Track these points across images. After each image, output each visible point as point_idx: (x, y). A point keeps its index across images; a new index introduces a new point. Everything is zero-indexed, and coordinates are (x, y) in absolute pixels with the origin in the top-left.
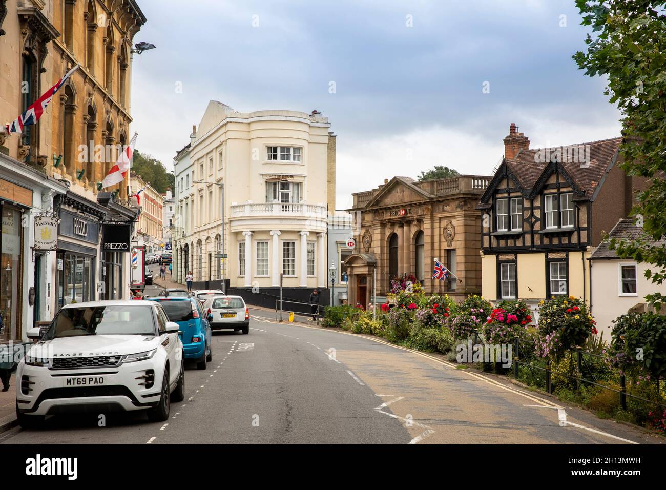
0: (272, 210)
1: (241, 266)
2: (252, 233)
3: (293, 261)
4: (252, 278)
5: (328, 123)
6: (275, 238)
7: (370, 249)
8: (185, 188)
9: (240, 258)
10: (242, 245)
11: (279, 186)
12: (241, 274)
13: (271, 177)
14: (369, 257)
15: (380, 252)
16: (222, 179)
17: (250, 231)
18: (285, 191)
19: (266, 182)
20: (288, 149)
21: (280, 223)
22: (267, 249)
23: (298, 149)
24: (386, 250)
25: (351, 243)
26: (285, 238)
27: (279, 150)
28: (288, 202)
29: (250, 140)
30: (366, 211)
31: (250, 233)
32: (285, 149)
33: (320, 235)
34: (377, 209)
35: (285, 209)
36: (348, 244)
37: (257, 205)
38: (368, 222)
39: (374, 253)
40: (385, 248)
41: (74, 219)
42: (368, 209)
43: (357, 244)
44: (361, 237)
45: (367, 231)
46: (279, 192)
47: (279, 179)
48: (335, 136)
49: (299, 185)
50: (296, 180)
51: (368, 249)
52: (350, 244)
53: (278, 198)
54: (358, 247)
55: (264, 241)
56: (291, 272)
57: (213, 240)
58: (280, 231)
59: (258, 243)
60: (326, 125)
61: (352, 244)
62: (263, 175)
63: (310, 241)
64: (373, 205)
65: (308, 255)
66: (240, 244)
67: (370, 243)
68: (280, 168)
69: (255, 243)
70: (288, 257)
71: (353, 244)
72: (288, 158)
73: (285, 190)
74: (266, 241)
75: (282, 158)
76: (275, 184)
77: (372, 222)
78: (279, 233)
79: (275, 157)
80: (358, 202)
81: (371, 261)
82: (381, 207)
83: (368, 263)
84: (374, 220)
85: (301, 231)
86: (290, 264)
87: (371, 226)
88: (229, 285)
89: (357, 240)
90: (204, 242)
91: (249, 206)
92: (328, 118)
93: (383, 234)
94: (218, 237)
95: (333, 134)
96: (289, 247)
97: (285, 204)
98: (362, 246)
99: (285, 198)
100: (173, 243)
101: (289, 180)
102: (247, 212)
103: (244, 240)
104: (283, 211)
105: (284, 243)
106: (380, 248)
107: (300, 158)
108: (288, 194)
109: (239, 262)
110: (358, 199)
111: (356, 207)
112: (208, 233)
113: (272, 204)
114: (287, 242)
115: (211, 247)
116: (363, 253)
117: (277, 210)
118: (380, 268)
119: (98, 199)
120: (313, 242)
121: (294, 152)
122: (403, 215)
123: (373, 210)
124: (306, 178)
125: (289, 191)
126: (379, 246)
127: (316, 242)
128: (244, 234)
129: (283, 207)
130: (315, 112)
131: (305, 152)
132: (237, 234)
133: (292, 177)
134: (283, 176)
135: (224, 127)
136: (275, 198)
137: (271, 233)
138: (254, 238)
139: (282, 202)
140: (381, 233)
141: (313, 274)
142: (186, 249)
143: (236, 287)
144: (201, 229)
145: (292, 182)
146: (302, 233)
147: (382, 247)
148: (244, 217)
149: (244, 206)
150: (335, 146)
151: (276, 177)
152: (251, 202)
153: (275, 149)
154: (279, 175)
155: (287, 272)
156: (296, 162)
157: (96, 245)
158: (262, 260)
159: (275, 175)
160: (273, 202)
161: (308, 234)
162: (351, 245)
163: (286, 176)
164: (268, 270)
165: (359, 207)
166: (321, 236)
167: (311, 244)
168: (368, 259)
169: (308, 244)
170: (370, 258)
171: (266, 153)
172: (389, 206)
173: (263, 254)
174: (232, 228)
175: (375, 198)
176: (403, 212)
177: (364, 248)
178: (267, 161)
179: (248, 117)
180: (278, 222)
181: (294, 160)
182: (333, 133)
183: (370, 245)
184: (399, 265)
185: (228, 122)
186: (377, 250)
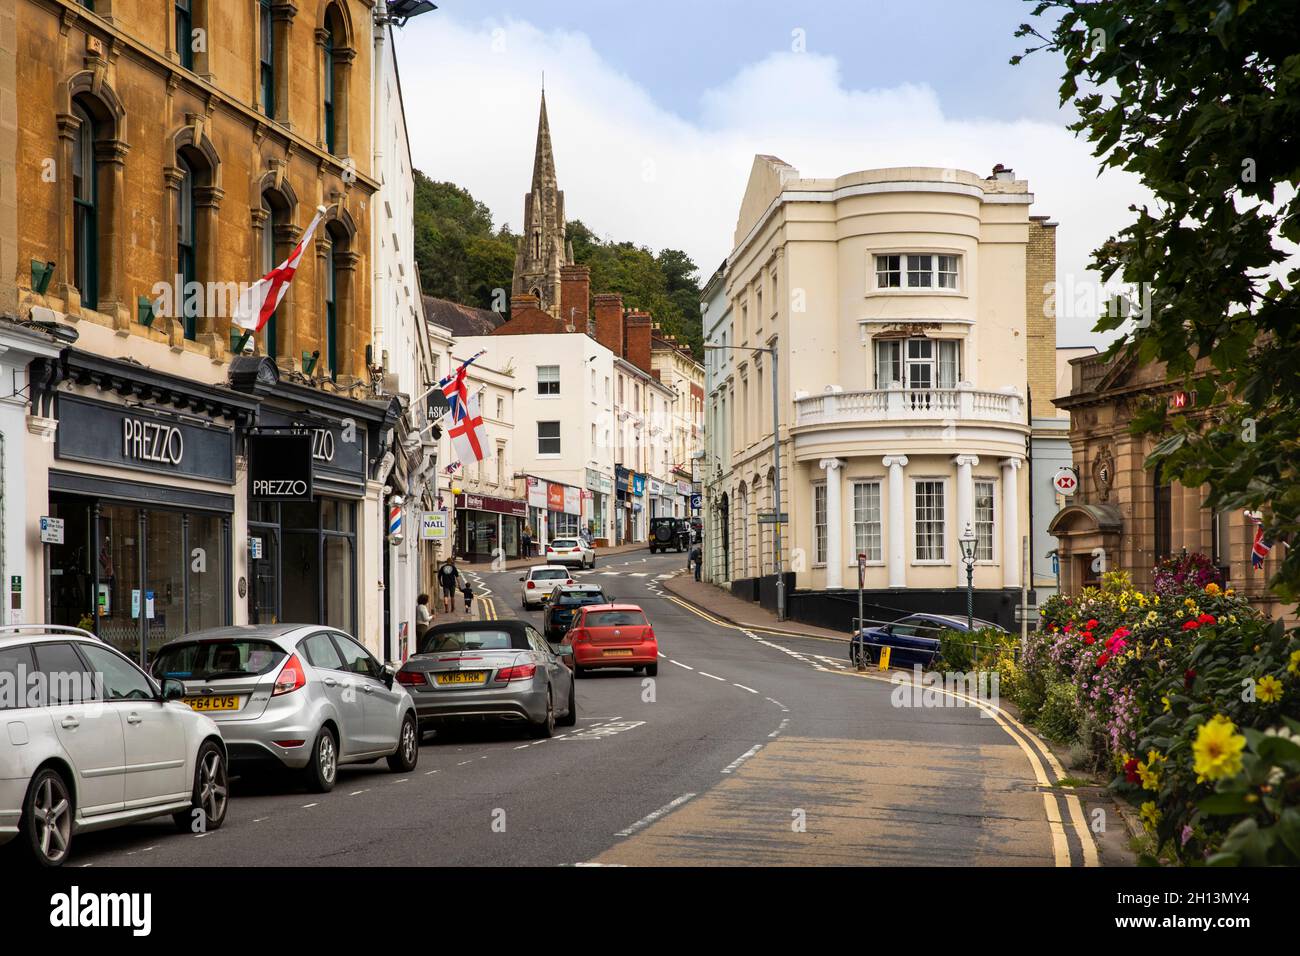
0: (886, 408)
1: (819, 540)
2: (841, 463)
3: (940, 526)
4: (843, 569)
5: (1026, 193)
6: (897, 473)
7: (1110, 493)
8: (720, 364)
9: (818, 522)
10: (821, 492)
11: (905, 350)
12: (819, 561)
13: (886, 329)
14: (1108, 513)
15: (1130, 500)
16: (777, 338)
17: (837, 458)
18: (921, 361)
19: (874, 341)
20: (926, 260)
21: (905, 438)
22: (878, 500)
23: (949, 260)
24: (1145, 494)
25: (1066, 480)
26: (918, 474)
27: (904, 263)
28: (928, 385)
29: (837, 242)
30: (1099, 401)
31: (836, 463)
32: (921, 261)
33: (1008, 462)
34: (1121, 396)
35: (917, 403)
36: (1060, 483)
37: (851, 395)
38: (1104, 428)
39: (1117, 504)
40: (1144, 489)
41: (123, 421)
42: (1102, 396)
43: (1082, 482)
44: (1091, 465)
45: (1104, 449)
46: (907, 362)
47: (904, 333)
48: (1054, 226)
49: (955, 345)
50: (946, 333)
51: (1107, 493)
52: (1063, 483)
53: (904, 378)
54: (1082, 490)
55: (871, 482)
56: (935, 553)
57: (764, 482)
58: (907, 456)
59: (856, 486)
60: (1023, 199)
61: (1069, 483)
62: (866, 324)
63: (981, 478)
64: (1113, 386)
65: (978, 512)
66: (817, 489)
67: (1110, 478)
68: (909, 305)
69: (850, 486)
70: (929, 518)
71: (1073, 483)
72: (927, 282)
73: (921, 359)
74: (876, 481)
75: (913, 281)
76: (896, 345)
77: (1113, 427)
78: (905, 461)
79: (895, 280)
80: (1082, 379)
81: (1109, 522)
82: (1130, 390)
83: (1102, 527)
84: (1118, 422)
85: (958, 455)
86: (934, 533)
87: (1110, 437)
88: (794, 585)
89: (1082, 471)
90: (750, 489)
91: (833, 399)
92: (1027, 181)
93: (1136, 454)
94: (773, 474)
95: (1047, 221)
96: (929, 494)
97: (918, 391)
98: (1092, 487)
99: (921, 375)
100: (704, 492)
101: (930, 333)
102: (831, 413)
103: (824, 480)
104: (913, 407)
105: (919, 487)
106: (1129, 489)
107: (957, 279)
108: (926, 368)
109: (814, 532)
110: (1082, 374)
111: (1079, 392)
112: (756, 465)
113: (886, 393)
114: (925, 481)
115: (761, 500)
116: (1095, 505)
117: (898, 408)
118: (1131, 538)
119: (230, 373)
120: (989, 482)
121: (942, 267)
122: (1180, 406)
123: (1112, 397)
124: (972, 328)
125: (932, 362)
126: (1129, 484)
127: (999, 481)
128: (822, 465)
129: (913, 399)
130: (999, 169)
131: (969, 267)
132: (810, 465)
133: (936, 325)
134: (915, 324)
135: (779, 216)
136: (896, 377)
137: (886, 462)
138: (846, 476)
139: (913, 385)
140: (1132, 454)
141: (991, 558)
142: (723, 506)
143: (809, 591)
144: (743, 458)
145: (936, 340)
146: (959, 460)
147: (1135, 487)
148: (823, 425)
149: (821, 398)
150: (1054, 250)
151: (898, 328)
152: (837, 389)
153: (894, 261)
154: (905, 324)
155: (926, 552)
156: (947, 290)
157: (230, 486)
158: (868, 527)
159: (896, 324)
160: (890, 388)
161: (976, 461)
162: (1066, 486)
163: (921, 324)
164: (880, 550)
165: (1086, 391)
166: (1010, 467)
167: (984, 485)
168: (1102, 517)
169: (977, 485)
170: (1109, 515)
171: (871, 272)
172: (1148, 386)
173: (869, 511)
174: (799, 452)
175: (1117, 369)
176: (1181, 400)
177: (1097, 490)
178: (876, 290)
179: (832, 188)
180: (901, 435)
181: (942, 283)
182: (1048, 218)
183: (1111, 483)
184: (1173, 531)
185: (785, 203)
186: (1125, 495)
